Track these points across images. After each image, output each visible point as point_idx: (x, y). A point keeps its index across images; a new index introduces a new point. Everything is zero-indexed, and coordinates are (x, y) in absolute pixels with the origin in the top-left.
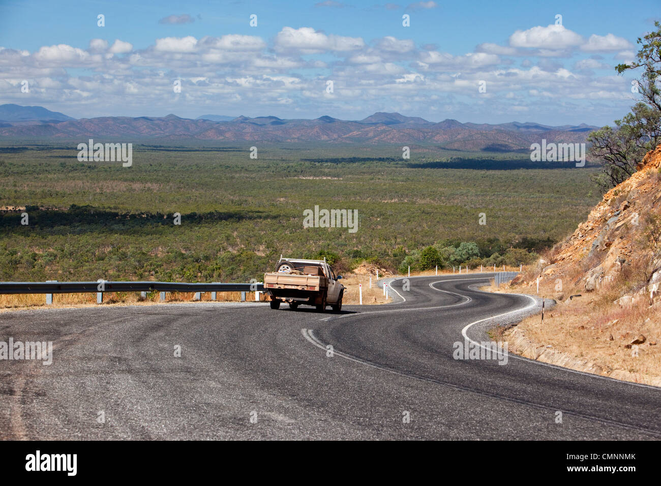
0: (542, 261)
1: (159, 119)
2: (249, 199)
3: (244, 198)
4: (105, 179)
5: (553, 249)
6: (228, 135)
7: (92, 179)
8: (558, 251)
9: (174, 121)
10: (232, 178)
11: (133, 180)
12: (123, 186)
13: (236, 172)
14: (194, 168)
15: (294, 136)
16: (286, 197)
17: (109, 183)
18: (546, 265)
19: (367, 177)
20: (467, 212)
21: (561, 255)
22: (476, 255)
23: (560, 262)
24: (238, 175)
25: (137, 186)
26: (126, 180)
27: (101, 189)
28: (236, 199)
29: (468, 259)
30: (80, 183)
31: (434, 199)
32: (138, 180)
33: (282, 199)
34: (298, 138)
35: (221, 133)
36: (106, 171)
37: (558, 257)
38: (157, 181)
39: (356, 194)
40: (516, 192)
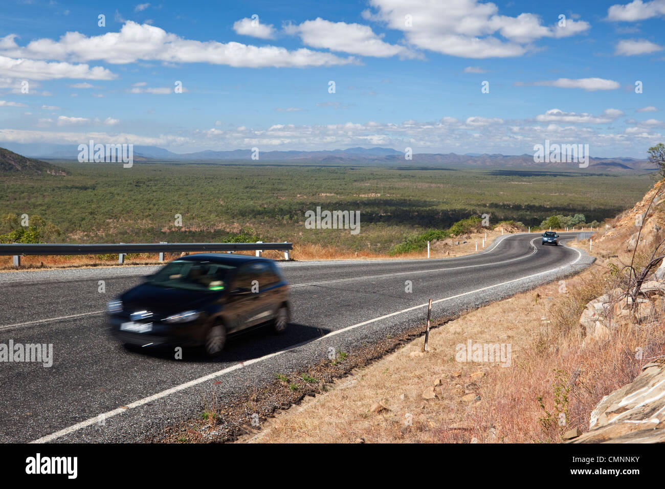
0: (607, 226)
1: (447, 155)
2: (486, 193)
3: (484, 192)
4: (419, 182)
5: (616, 218)
6: (479, 162)
7: (413, 182)
8: (618, 220)
9: (453, 155)
10: (479, 182)
11: (431, 183)
12: (427, 185)
13: (481, 180)
14: (461, 177)
15: (510, 163)
16: (503, 191)
17: (421, 184)
18: (609, 229)
19: (544, 183)
20: (593, 200)
21: (620, 223)
22: (583, 221)
23: (619, 228)
24: (481, 181)
25: (433, 185)
26: (428, 182)
27: (417, 187)
28: (479, 192)
29: (579, 223)
30: (407, 184)
31: (576, 194)
32: (434, 183)
33: (502, 193)
34: (512, 164)
35: (475, 161)
36: (420, 178)
37: (618, 224)
38: (443, 183)
39: (538, 191)
40: (620, 191)
